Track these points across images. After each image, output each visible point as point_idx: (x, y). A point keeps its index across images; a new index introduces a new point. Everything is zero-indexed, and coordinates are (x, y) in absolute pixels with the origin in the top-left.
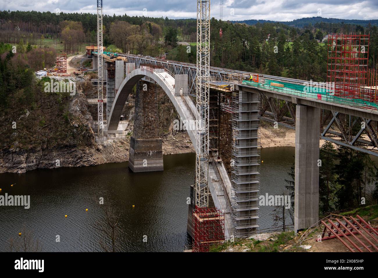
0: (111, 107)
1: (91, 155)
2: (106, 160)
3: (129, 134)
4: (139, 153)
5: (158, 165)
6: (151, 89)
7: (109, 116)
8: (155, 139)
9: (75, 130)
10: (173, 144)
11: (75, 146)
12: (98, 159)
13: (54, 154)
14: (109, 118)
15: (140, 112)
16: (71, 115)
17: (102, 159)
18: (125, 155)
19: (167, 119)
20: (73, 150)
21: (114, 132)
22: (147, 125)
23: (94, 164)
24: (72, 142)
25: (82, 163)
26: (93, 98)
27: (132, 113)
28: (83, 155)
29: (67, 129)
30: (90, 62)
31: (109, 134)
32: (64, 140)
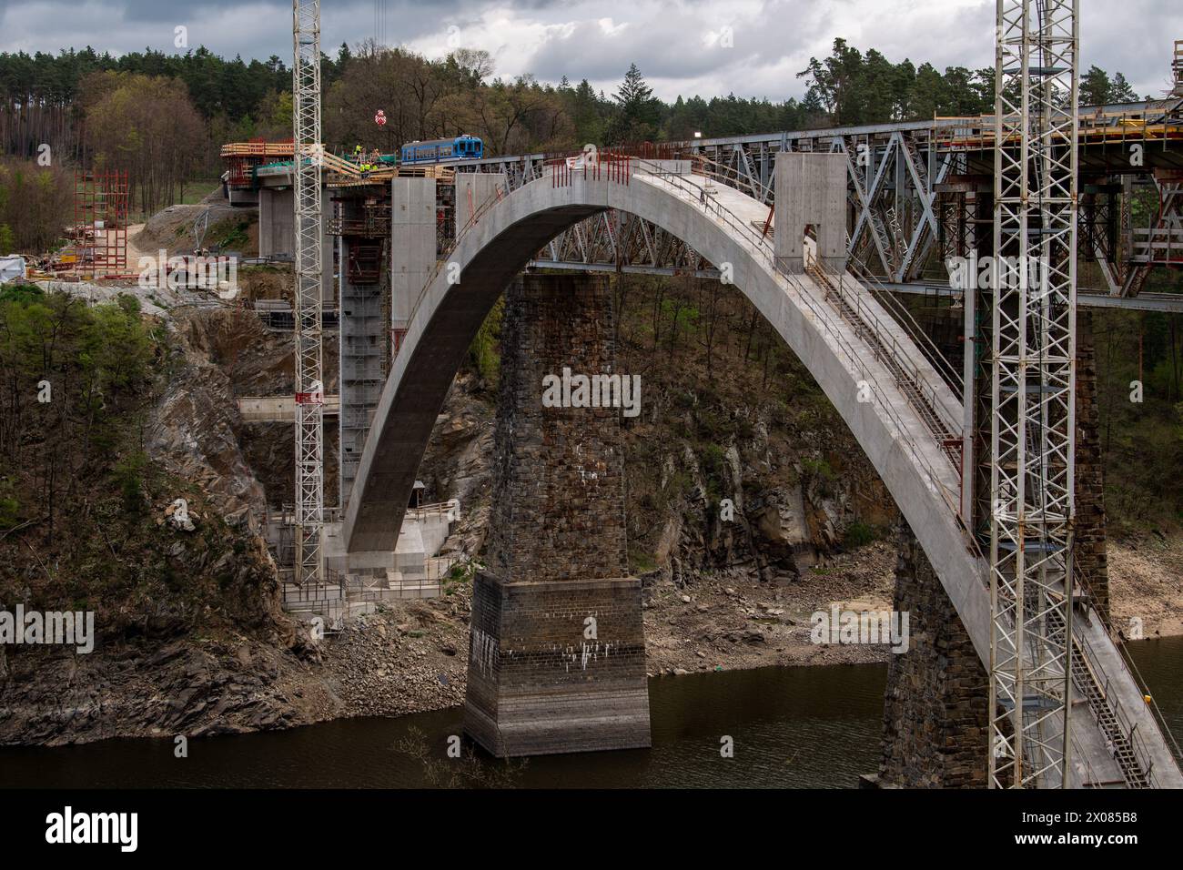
0: (361, 432)
1: (264, 674)
2: (341, 704)
3: (455, 573)
4: (522, 657)
5: (624, 719)
6: (586, 321)
7: (351, 480)
8: (605, 583)
9: (177, 548)
10: (683, 625)
11: (177, 630)
12: (299, 695)
14: (353, 495)
15: (529, 439)
16: (153, 470)
17: (322, 696)
18: (441, 678)
19: (646, 503)
20: (168, 650)
21: (378, 560)
22: (566, 510)
23: (282, 724)
24: (163, 612)
25: (215, 718)
26: (266, 395)
27: (472, 467)
28: (222, 676)
29: (134, 544)
30: (243, 227)
31: (351, 571)
32: (121, 598)
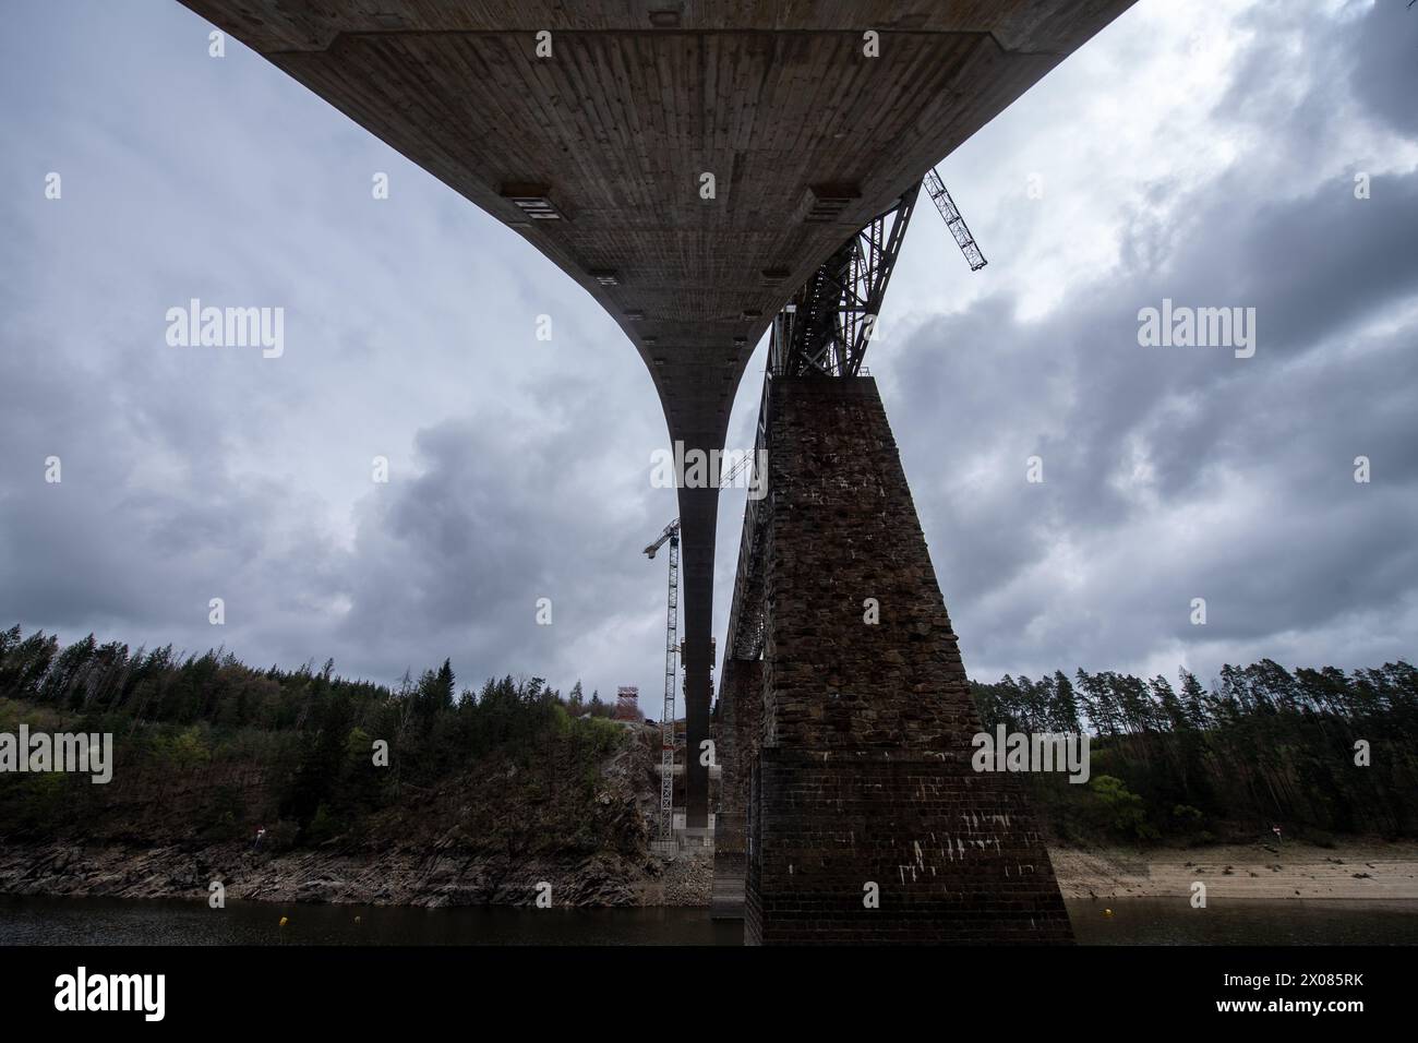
1: (626, 878)
2: (663, 898)
9: (599, 811)
11: (590, 851)
12: (642, 891)
13: (534, 865)
16: (602, 780)
17: (655, 894)
20: (584, 861)
21: (699, 832)
23: (627, 903)
24: (586, 841)
25: (596, 897)
28: (604, 875)
29: (583, 810)
31: (687, 837)
